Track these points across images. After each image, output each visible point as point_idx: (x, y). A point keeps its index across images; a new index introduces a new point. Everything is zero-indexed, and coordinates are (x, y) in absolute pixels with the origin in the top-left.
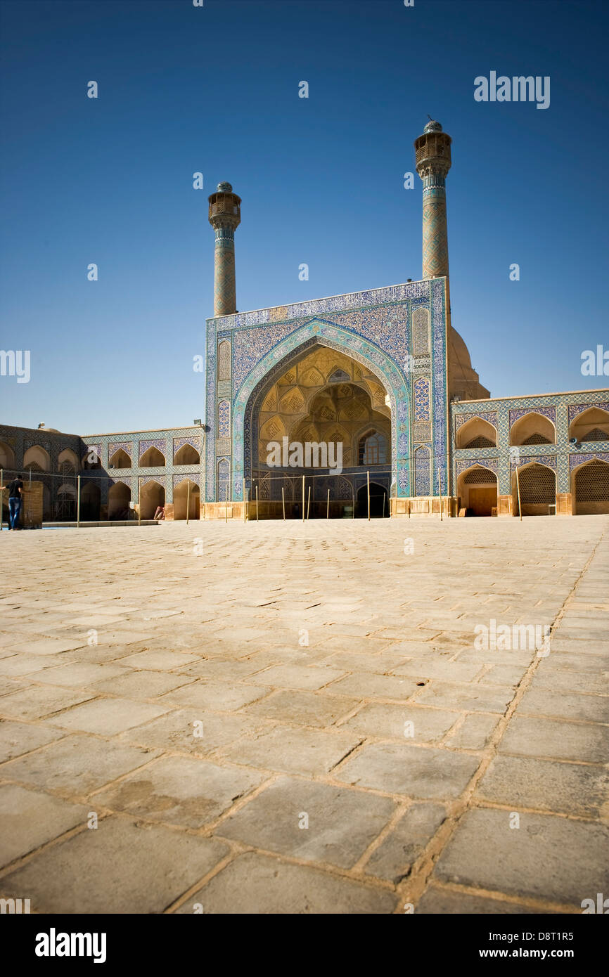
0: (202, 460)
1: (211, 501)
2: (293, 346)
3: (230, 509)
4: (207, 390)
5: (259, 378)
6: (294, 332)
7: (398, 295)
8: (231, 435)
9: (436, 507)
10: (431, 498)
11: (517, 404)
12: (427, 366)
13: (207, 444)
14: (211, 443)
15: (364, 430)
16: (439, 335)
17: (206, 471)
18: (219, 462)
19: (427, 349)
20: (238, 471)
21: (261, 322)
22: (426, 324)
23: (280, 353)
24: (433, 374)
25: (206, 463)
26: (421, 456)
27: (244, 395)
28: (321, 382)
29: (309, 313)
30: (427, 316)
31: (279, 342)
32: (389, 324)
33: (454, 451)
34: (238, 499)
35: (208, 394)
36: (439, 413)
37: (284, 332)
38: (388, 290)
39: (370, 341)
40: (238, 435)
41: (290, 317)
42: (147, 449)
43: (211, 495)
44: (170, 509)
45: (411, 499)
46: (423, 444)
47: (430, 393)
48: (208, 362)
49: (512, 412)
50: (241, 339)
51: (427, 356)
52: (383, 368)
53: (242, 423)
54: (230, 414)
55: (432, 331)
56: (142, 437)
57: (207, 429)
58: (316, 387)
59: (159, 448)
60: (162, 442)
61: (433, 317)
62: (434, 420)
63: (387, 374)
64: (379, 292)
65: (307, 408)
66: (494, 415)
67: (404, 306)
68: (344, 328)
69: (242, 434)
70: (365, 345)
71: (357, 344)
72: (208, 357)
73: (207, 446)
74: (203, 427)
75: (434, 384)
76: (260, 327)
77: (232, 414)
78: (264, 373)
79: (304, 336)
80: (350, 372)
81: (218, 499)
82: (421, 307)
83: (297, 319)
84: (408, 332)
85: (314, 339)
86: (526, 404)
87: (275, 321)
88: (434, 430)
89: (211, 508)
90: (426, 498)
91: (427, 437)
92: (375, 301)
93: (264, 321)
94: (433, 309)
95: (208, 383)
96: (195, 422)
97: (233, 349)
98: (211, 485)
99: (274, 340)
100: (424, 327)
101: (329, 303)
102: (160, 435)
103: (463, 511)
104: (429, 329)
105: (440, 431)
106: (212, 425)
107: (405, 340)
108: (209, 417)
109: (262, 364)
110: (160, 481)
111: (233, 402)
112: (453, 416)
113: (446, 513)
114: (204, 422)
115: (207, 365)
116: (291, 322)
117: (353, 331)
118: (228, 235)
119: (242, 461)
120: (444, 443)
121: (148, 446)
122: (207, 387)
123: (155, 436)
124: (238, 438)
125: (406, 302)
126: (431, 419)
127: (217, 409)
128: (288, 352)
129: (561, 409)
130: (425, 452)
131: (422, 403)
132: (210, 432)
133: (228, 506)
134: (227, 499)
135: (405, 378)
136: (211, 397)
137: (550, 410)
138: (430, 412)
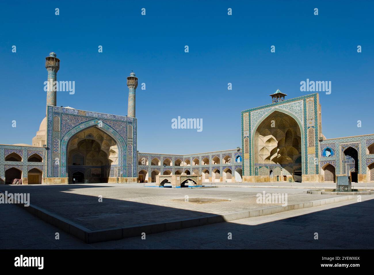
0: (44, 161)
1: (50, 177)
2: (88, 126)
5: (73, 134)
6: (88, 121)
7: (124, 119)
8: (60, 153)
9: (134, 180)
11: (153, 155)
12: (132, 141)
13: (48, 154)
14: (50, 155)
17: (47, 165)
19: (132, 137)
20: (64, 166)
23: (82, 127)
24: (133, 144)
25: (47, 162)
27: (66, 138)
29: (94, 116)
31: (82, 123)
32: (121, 127)
33: (138, 165)
34: (63, 176)
36: (135, 155)
37: (84, 120)
39: (115, 130)
41: (87, 115)
43: (50, 174)
44: (25, 180)
45: (127, 178)
46: (130, 163)
47: (132, 149)
49: (152, 157)
50: (65, 118)
52: (119, 140)
53: (66, 149)
54: (59, 144)
57: (48, 149)
60: (20, 151)
61: (133, 128)
62: (133, 156)
63: (121, 142)
64: (118, 117)
68: (107, 124)
69: (66, 153)
71: (111, 130)
73: (48, 156)
74: (45, 148)
75: (133, 147)
76: (74, 115)
77: (61, 145)
78: (76, 133)
79: (92, 123)
82: (130, 125)
83: (90, 117)
84: (127, 131)
85: (96, 126)
86: (155, 155)
87: (80, 115)
88: (133, 159)
89: (50, 180)
90: (131, 178)
91: (131, 161)
92: (117, 119)
93: (76, 114)
94: (133, 126)
97: (61, 120)
98: (50, 171)
99: (80, 122)
100: (131, 130)
101: (102, 115)
102: (19, 148)
103: (139, 181)
104: (133, 131)
105: (135, 160)
106: (50, 147)
108: (48, 144)
109: (75, 129)
110: (19, 168)
111: (61, 141)
112: (138, 156)
113: (136, 182)
116: (87, 117)
117: (110, 126)
119: (66, 163)
121: (11, 152)
123: (16, 148)
124: (64, 154)
125: (126, 122)
127: (53, 142)
128: (85, 127)
129: (162, 157)
130: (131, 165)
131: (130, 151)
132: (50, 150)
133: (59, 179)
134: (58, 177)
135: (126, 144)
136: (50, 137)
137: (159, 158)
138: (132, 154)
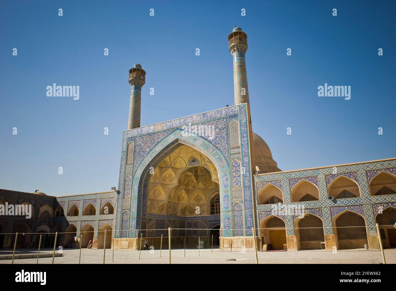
0: (115, 212)
1: (118, 238)
2: (166, 145)
3: (128, 242)
4: (120, 170)
5: (148, 163)
6: (166, 136)
7: (221, 114)
8: (131, 196)
9: (248, 244)
10: (244, 237)
11: (293, 175)
12: (239, 153)
13: (118, 201)
14: (120, 201)
15: (213, 193)
16: (245, 135)
17: (116, 219)
18: (123, 213)
19: (238, 144)
20: (133, 218)
21: (150, 132)
22: (237, 129)
23: (159, 149)
24: (242, 158)
25: (117, 213)
26: (237, 209)
27: (139, 173)
28: (184, 165)
29: (175, 126)
30: (237, 125)
31: (158, 142)
32: (217, 130)
33: (257, 206)
34: (132, 236)
35: (121, 172)
36: (246, 182)
37: (161, 137)
38: (216, 111)
39: (207, 140)
40: (135, 196)
41: (165, 128)
42: (87, 205)
43: (118, 234)
44: (96, 242)
45: (232, 238)
46: (237, 202)
47: (241, 169)
48: (122, 154)
49: (291, 181)
50: (139, 142)
51: (238, 147)
52: (214, 156)
53: (137, 189)
54: (131, 184)
55: (241, 134)
56: (85, 198)
57: (118, 192)
58: (182, 168)
59: (93, 204)
60: (95, 200)
61: (241, 125)
62: (245, 186)
63: (216, 159)
64: (211, 113)
65: (177, 181)
66: (280, 182)
67: (225, 120)
69: (137, 196)
70: (204, 142)
71: (200, 142)
72: (122, 151)
73: (118, 203)
75: (243, 164)
76: (149, 134)
78: (150, 160)
79: (171, 138)
80: (200, 159)
81: (121, 236)
82: (234, 120)
83: (168, 130)
84: (227, 134)
85: (177, 140)
86: (299, 175)
87: (157, 131)
88: (244, 192)
89: (117, 241)
90: (241, 237)
91: (241, 197)
92: (209, 118)
93: (152, 131)
94: (240, 121)
95: (121, 166)
96: (112, 188)
97: (135, 147)
98: (118, 227)
99: (156, 141)
100: (236, 131)
101: (184, 120)
102: (95, 197)
103: (265, 246)
104: (239, 132)
105: (248, 193)
106: (121, 191)
107: (226, 139)
108: (120, 186)
109: (149, 155)
110: (92, 224)
111: (133, 177)
112: (255, 183)
113: (254, 248)
114: (117, 189)
115: (122, 156)
116: (165, 131)
118: (138, 89)
119: (136, 213)
120: (250, 201)
121: (88, 203)
122: (120, 169)
123: (92, 197)
124: (135, 198)
125: (226, 117)
126: (242, 185)
127: (125, 181)
128: (163, 147)
129: (321, 177)
130: (239, 206)
131: (237, 175)
132: (120, 195)
133: (127, 241)
134: (126, 236)
135: (227, 161)
136: (123, 173)
137: (314, 178)
138: (242, 181)
